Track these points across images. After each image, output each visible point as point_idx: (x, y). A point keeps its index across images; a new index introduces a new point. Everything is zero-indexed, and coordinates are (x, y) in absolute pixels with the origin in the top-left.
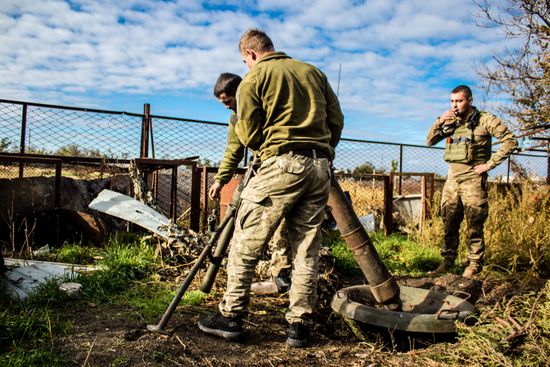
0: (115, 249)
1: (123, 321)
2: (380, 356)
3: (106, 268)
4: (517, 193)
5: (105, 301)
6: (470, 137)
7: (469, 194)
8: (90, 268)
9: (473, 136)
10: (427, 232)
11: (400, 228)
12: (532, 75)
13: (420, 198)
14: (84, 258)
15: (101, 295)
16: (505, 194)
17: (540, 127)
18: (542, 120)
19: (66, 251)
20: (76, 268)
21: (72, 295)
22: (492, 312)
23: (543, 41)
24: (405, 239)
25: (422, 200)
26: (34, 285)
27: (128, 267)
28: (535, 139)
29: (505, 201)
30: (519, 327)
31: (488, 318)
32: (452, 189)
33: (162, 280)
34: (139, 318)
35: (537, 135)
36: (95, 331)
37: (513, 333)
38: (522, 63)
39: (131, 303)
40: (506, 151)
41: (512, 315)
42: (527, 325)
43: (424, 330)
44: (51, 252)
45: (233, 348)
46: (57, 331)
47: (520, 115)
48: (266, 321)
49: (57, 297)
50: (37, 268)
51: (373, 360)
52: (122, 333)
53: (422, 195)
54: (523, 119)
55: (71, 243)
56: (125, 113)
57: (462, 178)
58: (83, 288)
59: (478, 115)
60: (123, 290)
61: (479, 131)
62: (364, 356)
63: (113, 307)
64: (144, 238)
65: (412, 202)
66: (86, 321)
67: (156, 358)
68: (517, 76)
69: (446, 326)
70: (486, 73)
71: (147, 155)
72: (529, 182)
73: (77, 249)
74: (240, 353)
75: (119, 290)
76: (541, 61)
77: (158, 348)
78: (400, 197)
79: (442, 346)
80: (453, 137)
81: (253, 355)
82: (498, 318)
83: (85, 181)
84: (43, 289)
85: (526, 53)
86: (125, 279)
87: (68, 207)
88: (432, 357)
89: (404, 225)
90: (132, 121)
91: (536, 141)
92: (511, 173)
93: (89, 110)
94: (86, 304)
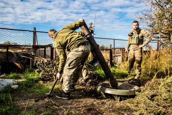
0: (27, 74)
1: (33, 96)
2: (113, 103)
3: (25, 80)
4: (149, 53)
5: (26, 90)
6: (138, 37)
7: (137, 54)
8: (20, 80)
9: (138, 36)
10: (123, 66)
11: (115, 65)
12: (153, 18)
13: (120, 56)
14: (17, 77)
15: (25, 88)
16: (145, 54)
17: (155, 34)
18: (156, 31)
19: (11, 75)
20: (16, 80)
21: (16, 89)
22: (145, 89)
23: (156, 7)
24: (116, 68)
25: (121, 56)
26: (3, 86)
27: (32, 80)
28: (153, 37)
29: (146, 56)
30: (153, 93)
31: (143, 90)
32: (132, 52)
33: (43, 83)
34: (38, 95)
35: (154, 36)
36: (25, 100)
37: (151, 94)
38: (150, 14)
39: (35, 91)
40: (148, 41)
41: (150, 90)
42: (155, 92)
43: (125, 95)
44: (6, 76)
45: (69, 103)
46: (13, 100)
47: (149, 30)
48: (78, 94)
49: (11, 90)
50: (3, 81)
51: (111, 104)
52: (33, 100)
53: (121, 55)
54: (150, 31)
55: (13, 73)
56: (28, 31)
57: (135, 49)
58: (19, 87)
59: (140, 30)
60: (31, 86)
61: (140, 35)
62: (109, 103)
63: (29, 92)
64: (36, 70)
65: (118, 57)
66: (21, 97)
67: (45, 107)
68: (148, 18)
69: (131, 93)
70: (139, 17)
71: (35, 44)
72: (152, 50)
73: (15, 74)
74: (71, 104)
75: (30, 87)
76: (155, 13)
77: (46, 104)
78: (114, 55)
79: (132, 99)
80: (132, 37)
81: (75, 104)
82: (146, 90)
83: (16, 53)
84: (6, 88)
85: (151, 11)
86: (32, 83)
87: (10, 61)
88: (128, 102)
89: (116, 64)
90: (30, 33)
91: (154, 38)
92: (147, 47)
93: (16, 30)
94: (20, 91)
